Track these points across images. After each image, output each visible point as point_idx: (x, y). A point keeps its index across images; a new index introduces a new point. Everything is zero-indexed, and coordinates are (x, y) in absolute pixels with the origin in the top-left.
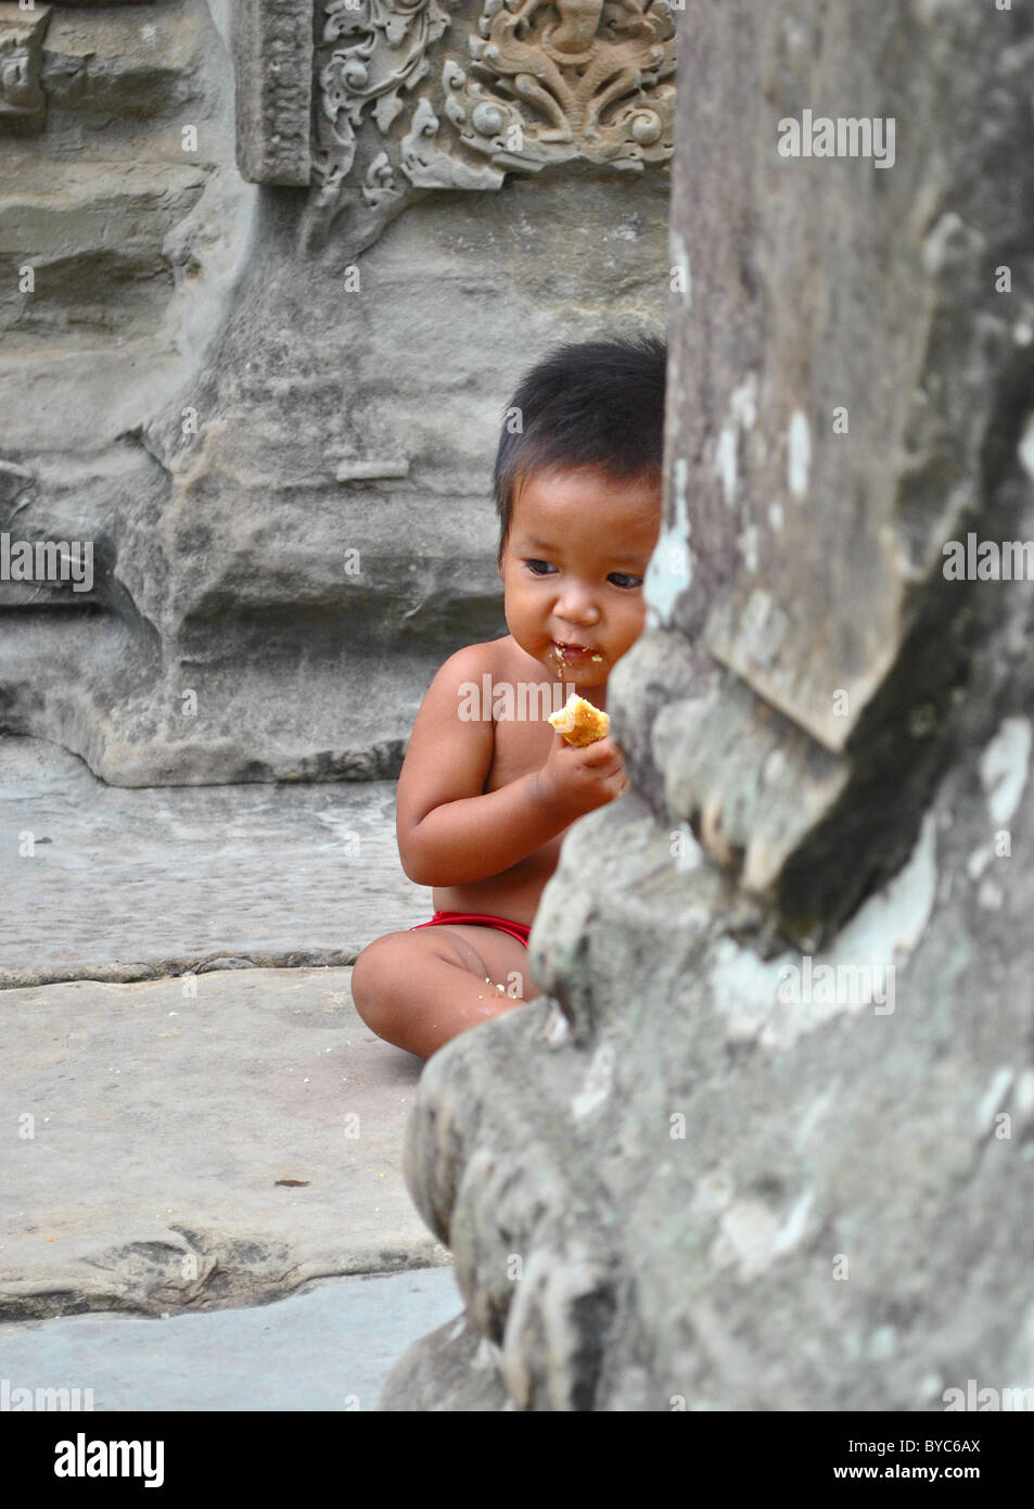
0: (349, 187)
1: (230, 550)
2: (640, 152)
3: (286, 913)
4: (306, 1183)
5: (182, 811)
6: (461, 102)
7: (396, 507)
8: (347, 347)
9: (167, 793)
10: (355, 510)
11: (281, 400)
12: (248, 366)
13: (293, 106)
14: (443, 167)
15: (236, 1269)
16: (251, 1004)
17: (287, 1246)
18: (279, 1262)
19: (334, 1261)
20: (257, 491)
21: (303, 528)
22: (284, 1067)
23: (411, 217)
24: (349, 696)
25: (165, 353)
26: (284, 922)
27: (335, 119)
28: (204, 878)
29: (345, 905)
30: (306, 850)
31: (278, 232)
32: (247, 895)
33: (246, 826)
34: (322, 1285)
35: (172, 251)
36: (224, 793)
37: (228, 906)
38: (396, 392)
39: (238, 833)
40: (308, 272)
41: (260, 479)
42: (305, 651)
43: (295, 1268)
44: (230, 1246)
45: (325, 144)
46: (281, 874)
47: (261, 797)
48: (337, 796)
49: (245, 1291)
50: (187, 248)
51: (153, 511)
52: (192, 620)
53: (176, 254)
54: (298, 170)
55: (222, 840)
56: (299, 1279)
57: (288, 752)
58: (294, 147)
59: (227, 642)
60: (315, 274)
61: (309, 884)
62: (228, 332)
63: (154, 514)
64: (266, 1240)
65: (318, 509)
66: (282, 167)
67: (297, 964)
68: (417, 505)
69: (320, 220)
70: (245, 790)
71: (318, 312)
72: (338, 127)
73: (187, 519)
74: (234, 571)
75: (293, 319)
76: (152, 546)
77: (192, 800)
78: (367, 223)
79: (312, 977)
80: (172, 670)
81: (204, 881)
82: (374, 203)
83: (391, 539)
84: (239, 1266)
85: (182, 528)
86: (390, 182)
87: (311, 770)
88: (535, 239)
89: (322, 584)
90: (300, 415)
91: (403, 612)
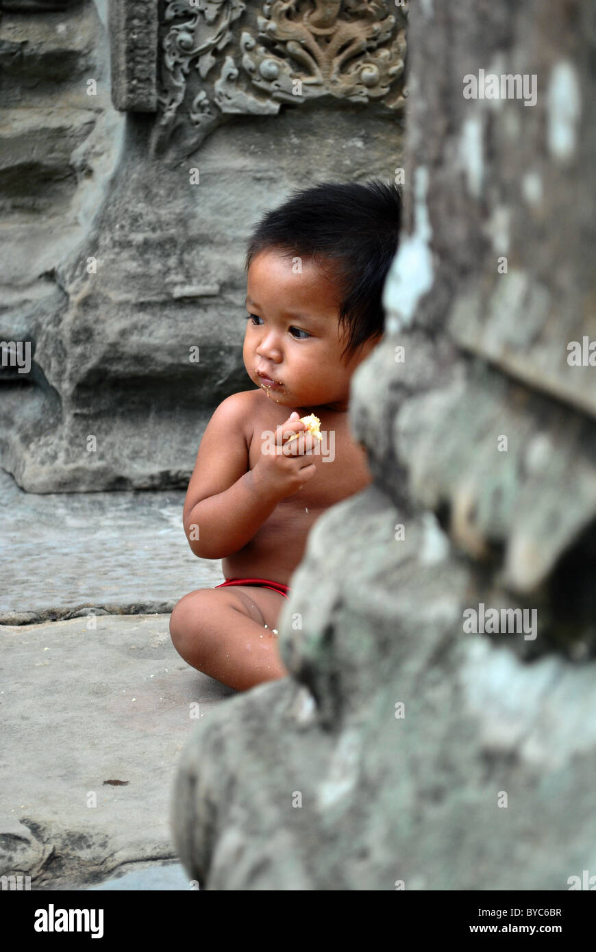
0: (182, 113)
1: (105, 342)
2: (366, 91)
3: (132, 577)
4: (127, 782)
5: (73, 509)
6: (252, 59)
7: (211, 315)
8: (180, 214)
9: (64, 497)
10: (186, 316)
11: (138, 247)
12: (118, 226)
13: (146, 61)
14: (241, 100)
15: (68, 855)
16: (102, 642)
17: (107, 836)
18: (101, 849)
19: (143, 849)
20: (122, 305)
21: (152, 328)
22: (120, 689)
23: (221, 133)
24: (181, 435)
25: (71, 225)
26: (129, 583)
27: (172, 69)
28: (80, 553)
29: (172, 571)
30: (150, 533)
31: (138, 143)
32: (107, 564)
33: (114, 518)
34: (132, 870)
35: (75, 162)
36: (100, 497)
37: (93, 572)
38: (212, 242)
39: (107, 523)
40: (155, 167)
41: (123, 297)
42: (153, 406)
43: (112, 855)
44: (65, 836)
45: (166, 85)
46: (132, 550)
47: (124, 500)
48: (173, 499)
49: (74, 872)
50: (84, 160)
51: (57, 319)
52: (82, 387)
53: (78, 164)
54: (149, 101)
55: (98, 527)
56: (114, 864)
57: (142, 470)
58: (146, 87)
59: (103, 401)
60: (160, 168)
61: (149, 557)
62: (106, 207)
63: (57, 320)
64: (92, 832)
65: (161, 315)
66: (139, 99)
67: (136, 612)
68: (225, 313)
69: (164, 133)
70: (114, 495)
71: (162, 192)
72: (174, 74)
73: (78, 322)
74: (108, 355)
75: (146, 196)
76: (56, 340)
77: (79, 501)
78: (193, 135)
79: (146, 621)
80: (68, 419)
81: (80, 555)
82: (197, 123)
83: (208, 334)
84: (70, 852)
85: (76, 329)
86: (208, 110)
87: (156, 482)
88: (300, 147)
89: (164, 364)
90: (149, 256)
91: (216, 381)
